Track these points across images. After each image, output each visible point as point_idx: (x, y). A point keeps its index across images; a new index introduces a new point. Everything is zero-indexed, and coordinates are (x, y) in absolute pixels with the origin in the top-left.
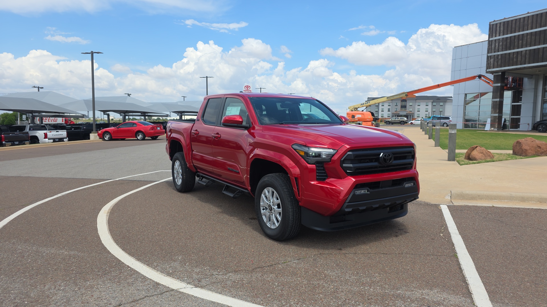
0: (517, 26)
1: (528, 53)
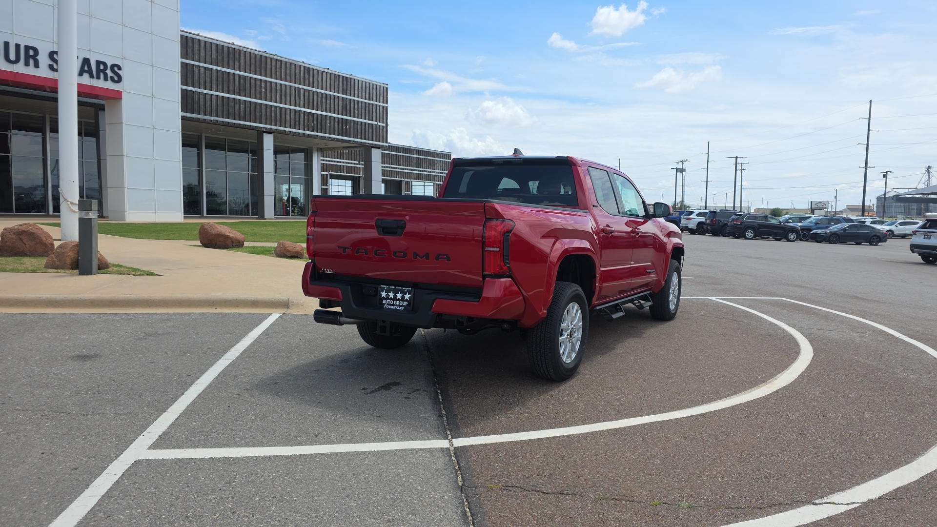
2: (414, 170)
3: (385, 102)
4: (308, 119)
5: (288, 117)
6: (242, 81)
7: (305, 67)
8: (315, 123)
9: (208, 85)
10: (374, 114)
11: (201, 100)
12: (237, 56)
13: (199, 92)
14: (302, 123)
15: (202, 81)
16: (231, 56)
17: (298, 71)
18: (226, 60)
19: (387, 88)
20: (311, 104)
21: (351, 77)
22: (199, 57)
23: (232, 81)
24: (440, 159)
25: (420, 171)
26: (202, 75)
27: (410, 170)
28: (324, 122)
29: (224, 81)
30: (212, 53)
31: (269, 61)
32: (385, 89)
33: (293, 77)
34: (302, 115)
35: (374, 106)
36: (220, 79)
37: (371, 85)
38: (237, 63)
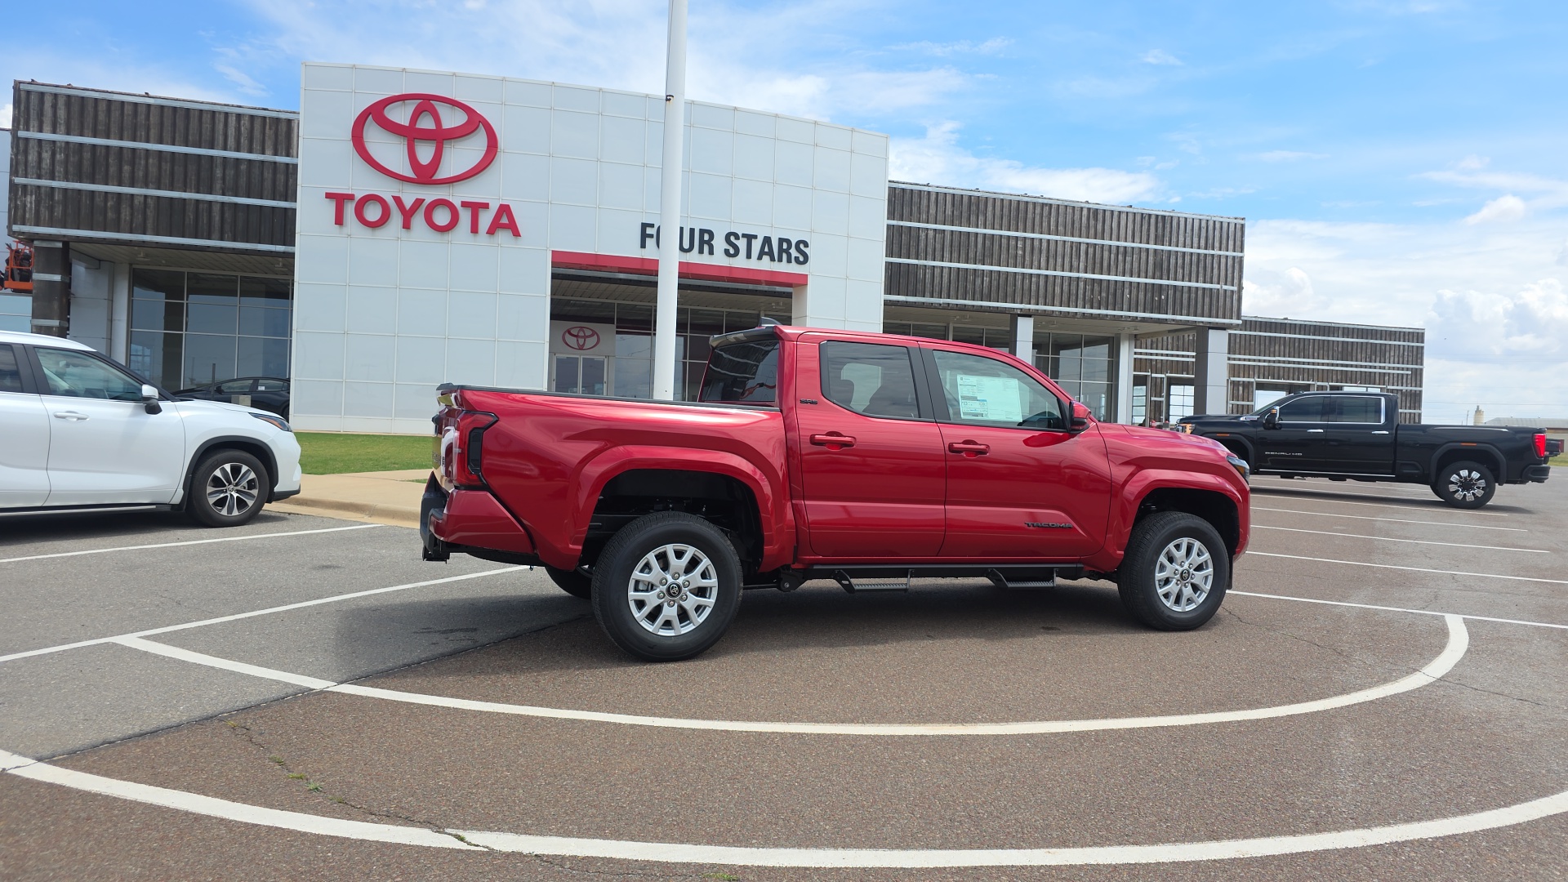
0: (112, 119)
1: (152, 206)
2: (1337, 365)
3: (1238, 248)
4: (1092, 290)
5: (1058, 290)
6: (988, 243)
7: (1089, 209)
8: (1104, 295)
9: (938, 254)
10: (1216, 271)
11: (927, 276)
12: (982, 206)
13: (925, 266)
14: (1081, 296)
15: (930, 250)
16: (974, 208)
17: (1077, 216)
18: (965, 215)
19: (1243, 226)
20: (1098, 265)
21: (1171, 214)
22: (928, 216)
23: (972, 244)
24: (1397, 343)
25: (1352, 366)
26: (931, 241)
27: (1328, 365)
28: (1119, 292)
29: (961, 246)
30: (945, 209)
31: (1030, 207)
32: (1238, 227)
33: (1069, 227)
34: (1081, 285)
35: (1215, 258)
36: (956, 244)
37: (1211, 224)
38: (981, 218)
